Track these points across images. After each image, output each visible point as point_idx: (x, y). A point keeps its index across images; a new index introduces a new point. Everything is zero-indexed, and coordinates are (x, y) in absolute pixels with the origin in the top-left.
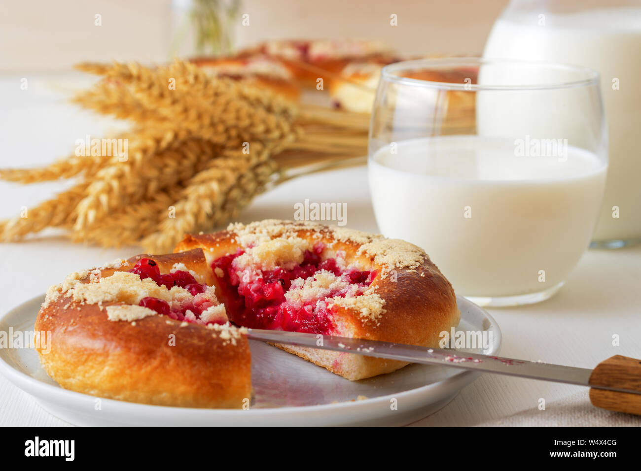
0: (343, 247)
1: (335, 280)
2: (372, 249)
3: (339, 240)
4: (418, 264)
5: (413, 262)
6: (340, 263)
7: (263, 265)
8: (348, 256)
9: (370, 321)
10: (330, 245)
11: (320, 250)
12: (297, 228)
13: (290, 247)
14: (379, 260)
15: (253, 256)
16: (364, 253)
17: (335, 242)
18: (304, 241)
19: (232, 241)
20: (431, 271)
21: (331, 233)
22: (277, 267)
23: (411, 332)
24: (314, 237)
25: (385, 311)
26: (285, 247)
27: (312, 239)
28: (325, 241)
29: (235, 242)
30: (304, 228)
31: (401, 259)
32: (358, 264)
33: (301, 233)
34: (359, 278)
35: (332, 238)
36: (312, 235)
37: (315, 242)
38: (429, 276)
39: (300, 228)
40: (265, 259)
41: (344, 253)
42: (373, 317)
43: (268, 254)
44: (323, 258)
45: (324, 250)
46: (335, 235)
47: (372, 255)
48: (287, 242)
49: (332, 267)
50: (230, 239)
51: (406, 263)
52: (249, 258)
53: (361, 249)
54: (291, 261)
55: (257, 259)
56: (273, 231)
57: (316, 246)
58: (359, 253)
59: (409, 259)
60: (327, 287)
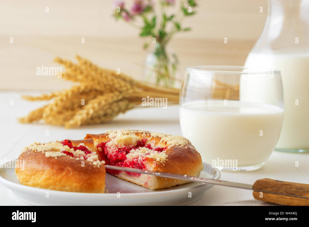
0: (155, 139)
1: (148, 150)
2: (166, 139)
3: (153, 137)
4: (185, 144)
6: (152, 145)
7: (119, 145)
8: (156, 143)
9: (160, 163)
10: (149, 139)
11: (144, 141)
12: (135, 132)
13: (131, 139)
14: (168, 143)
15: (115, 142)
16: (163, 141)
17: (151, 137)
18: (138, 137)
19: (107, 137)
20: (191, 147)
21: (150, 134)
22: (124, 146)
23: (179, 169)
24: (142, 135)
25: (167, 160)
27: (141, 136)
28: (147, 137)
29: (108, 137)
30: (139, 132)
31: (178, 142)
32: (160, 146)
33: (137, 134)
34: (160, 150)
35: (150, 136)
36: (141, 135)
37: (143, 138)
38: (189, 149)
39: (137, 132)
40: (119, 143)
41: (154, 142)
42: (161, 162)
43: (121, 140)
44: (145, 144)
45: (146, 141)
46: (151, 135)
47: (166, 141)
48: (130, 137)
49: (149, 147)
50: (105, 136)
51: (179, 144)
52: (113, 143)
53: (162, 139)
54: (131, 144)
56: (125, 133)
57: (143, 139)
58: (161, 141)
59: (182, 142)
60: (144, 153)
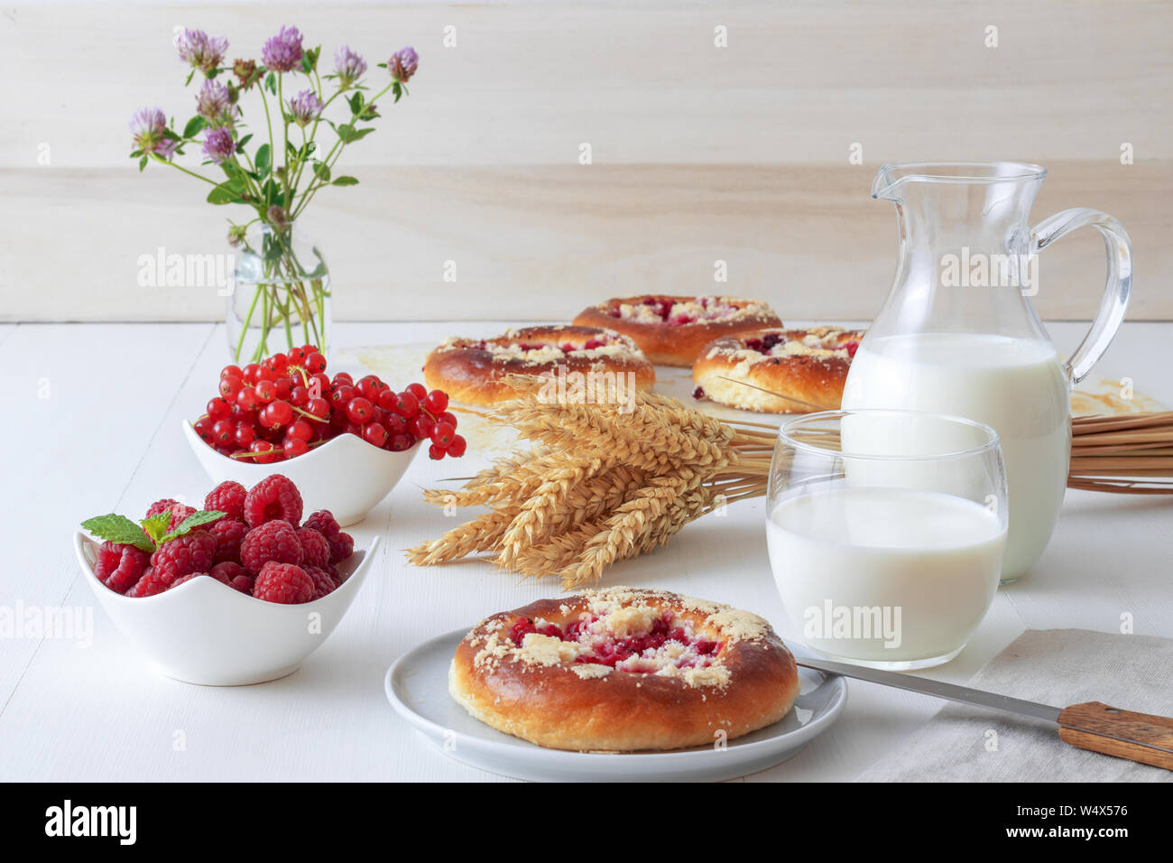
0: (691, 617)
1: (685, 650)
2: (719, 619)
3: (687, 609)
4: (762, 637)
5: (758, 635)
6: (688, 632)
7: (616, 633)
8: (696, 626)
9: (718, 690)
10: (678, 614)
11: (669, 619)
12: (646, 596)
13: (640, 616)
14: (725, 631)
15: (607, 623)
16: (712, 623)
17: (684, 611)
18: (655, 609)
19: (585, 607)
20: (775, 643)
21: (679, 601)
22: (629, 637)
23: (754, 702)
24: (663, 605)
25: (731, 682)
26: (635, 616)
27: (661, 608)
28: (673, 610)
29: (587, 608)
30: (653, 595)
31: (746, 631)
32: (705, 634)
33: (651, 602)
34: (706, 648)
35: (680, 607)
36: (661, 603)
37: (664, 610)
38: (772, 649)
39: (650, 595)
40: (618, 628)
41: (692, 623)
42: (720, 687)
43: (621, 623)
44: (671, 626)
45: (673, 618)
46: (684, 604)
47: (719, 625)
48: (638, 612)
49: (681, 638)
50: (582, 605)
51: (750, 636)
52: (603, 625)
53: (709, 619)
54: (641, 630)
55: (610, 628)
56: (623, 598)
57: (665, 615)
58: (706, 623)
59: (754, 632)
60: (677, 658)
